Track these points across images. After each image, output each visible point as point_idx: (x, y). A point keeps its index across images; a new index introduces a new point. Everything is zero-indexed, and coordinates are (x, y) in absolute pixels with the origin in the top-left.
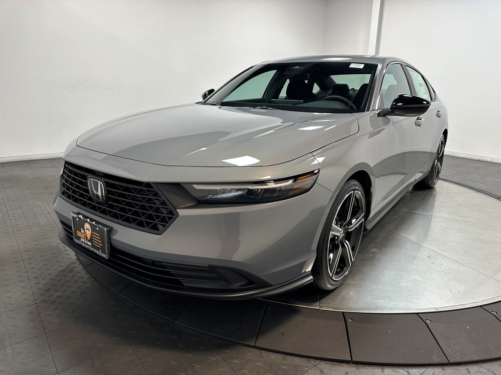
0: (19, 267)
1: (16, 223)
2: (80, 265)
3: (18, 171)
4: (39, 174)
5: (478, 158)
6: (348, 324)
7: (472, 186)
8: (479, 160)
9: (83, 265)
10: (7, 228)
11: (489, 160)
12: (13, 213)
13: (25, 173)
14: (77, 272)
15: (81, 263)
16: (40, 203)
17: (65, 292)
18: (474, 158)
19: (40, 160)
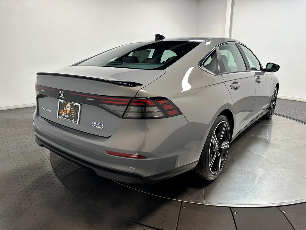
0: (19, 181)
1: (14, 151)
2: (58, 179)
3: (12, 116)
4: (26, 117)
5: (295, 99)
6: (234, 215)
7: (294, 118)
8: (295, 101)
9: (60, 179)
10: (9, 155)
11: (302, 100)
12: (12, 144)
13: (17, 117)
14: (56, 184)
15: (58, 177)
16: (29, 137)
17: (50, 198)
18: (292, 99)
19: (25, 108)
